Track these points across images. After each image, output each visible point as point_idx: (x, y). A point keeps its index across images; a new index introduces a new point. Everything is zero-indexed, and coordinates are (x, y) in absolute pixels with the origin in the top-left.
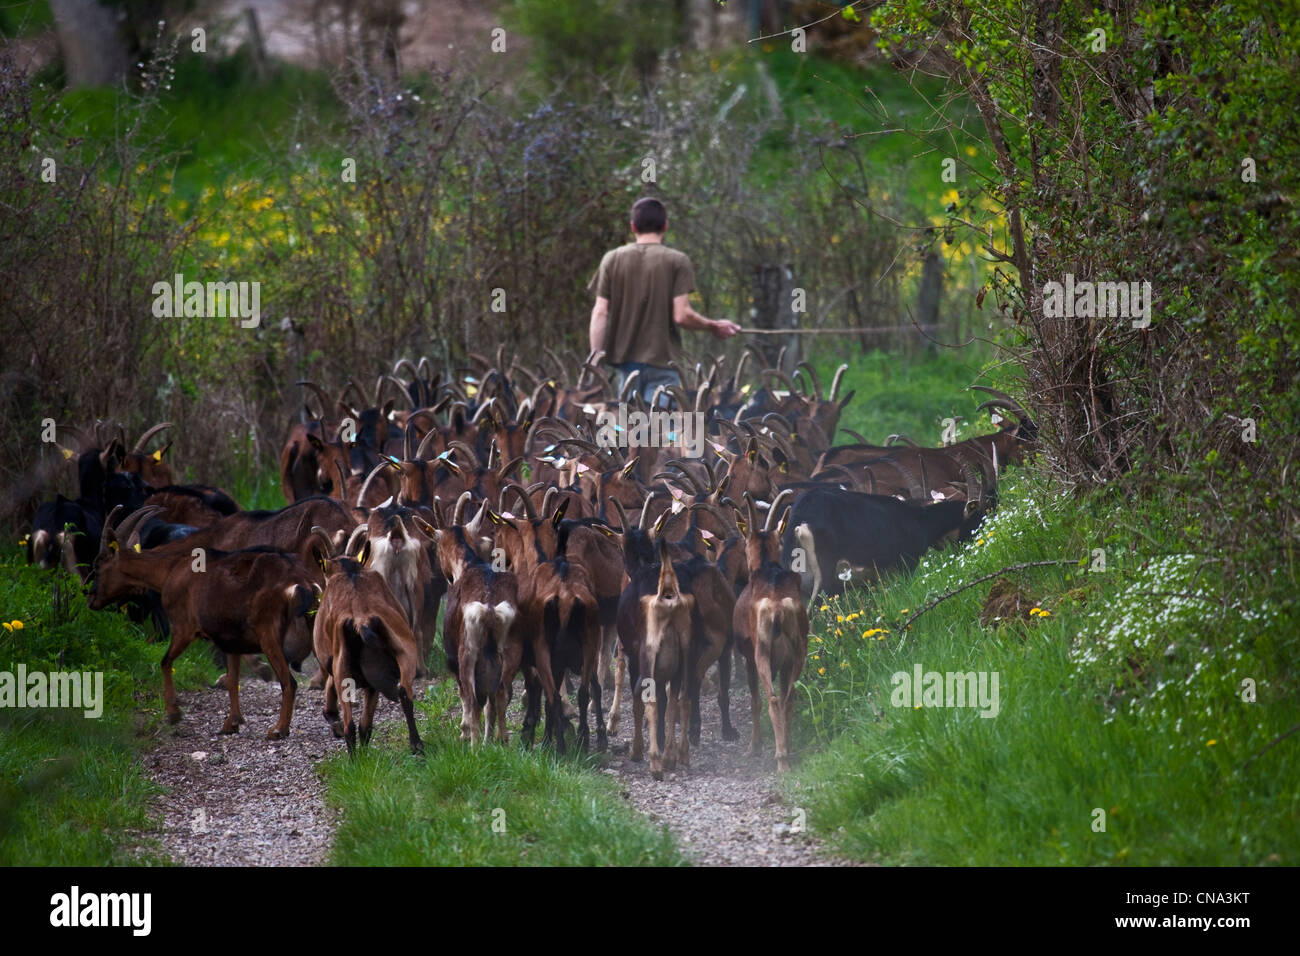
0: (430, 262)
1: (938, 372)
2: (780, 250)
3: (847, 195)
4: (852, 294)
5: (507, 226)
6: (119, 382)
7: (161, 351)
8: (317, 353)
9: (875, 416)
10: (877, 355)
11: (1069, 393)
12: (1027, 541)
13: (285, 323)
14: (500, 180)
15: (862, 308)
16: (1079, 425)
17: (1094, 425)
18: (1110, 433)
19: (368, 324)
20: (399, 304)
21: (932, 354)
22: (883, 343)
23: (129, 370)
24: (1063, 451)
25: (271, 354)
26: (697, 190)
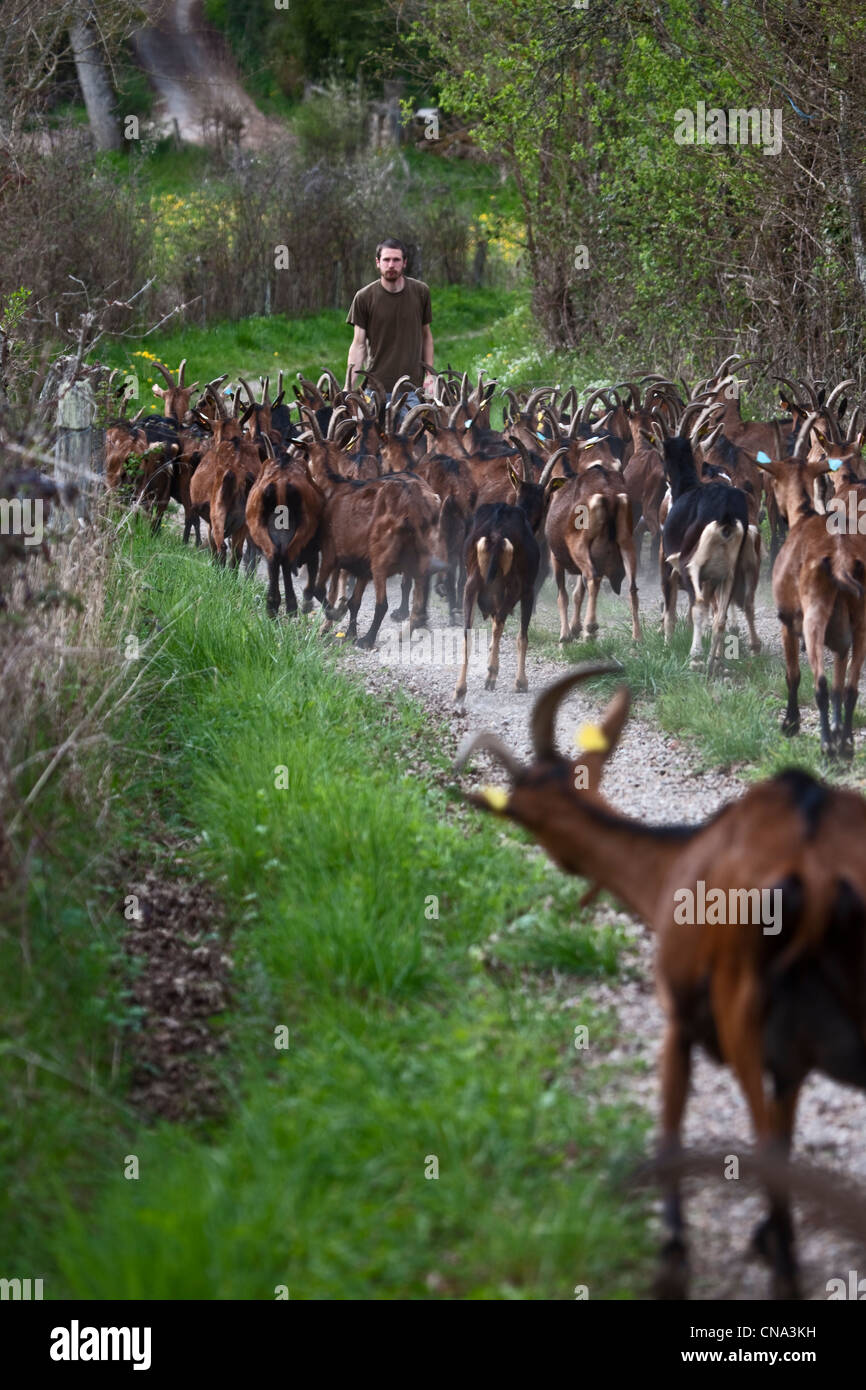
0: (263, 235)
1: (482, 295)
2: (416, 238)
3: (445, 215)
4: (446, 259)
5: (296, 221)
6: (126, 282)
7: (145, 269)
8: (211, 274)
9: (454, 314)
10: (456, 286)
11: (555, 307)
12: (533, 371)
13: (198, 259)
14: (294, 200)
15: (450, 265)
16: (558, 322)
17: (564, 321)
18: (572, 325)
19: (234, 261)
20: (248, 253)
21: (479, 287)
22: (458, 281)
23: (131, 277)
24: (551, 333)
25: (191, 272)
26: (380, 209)
